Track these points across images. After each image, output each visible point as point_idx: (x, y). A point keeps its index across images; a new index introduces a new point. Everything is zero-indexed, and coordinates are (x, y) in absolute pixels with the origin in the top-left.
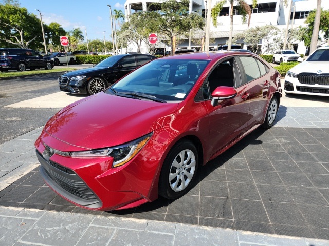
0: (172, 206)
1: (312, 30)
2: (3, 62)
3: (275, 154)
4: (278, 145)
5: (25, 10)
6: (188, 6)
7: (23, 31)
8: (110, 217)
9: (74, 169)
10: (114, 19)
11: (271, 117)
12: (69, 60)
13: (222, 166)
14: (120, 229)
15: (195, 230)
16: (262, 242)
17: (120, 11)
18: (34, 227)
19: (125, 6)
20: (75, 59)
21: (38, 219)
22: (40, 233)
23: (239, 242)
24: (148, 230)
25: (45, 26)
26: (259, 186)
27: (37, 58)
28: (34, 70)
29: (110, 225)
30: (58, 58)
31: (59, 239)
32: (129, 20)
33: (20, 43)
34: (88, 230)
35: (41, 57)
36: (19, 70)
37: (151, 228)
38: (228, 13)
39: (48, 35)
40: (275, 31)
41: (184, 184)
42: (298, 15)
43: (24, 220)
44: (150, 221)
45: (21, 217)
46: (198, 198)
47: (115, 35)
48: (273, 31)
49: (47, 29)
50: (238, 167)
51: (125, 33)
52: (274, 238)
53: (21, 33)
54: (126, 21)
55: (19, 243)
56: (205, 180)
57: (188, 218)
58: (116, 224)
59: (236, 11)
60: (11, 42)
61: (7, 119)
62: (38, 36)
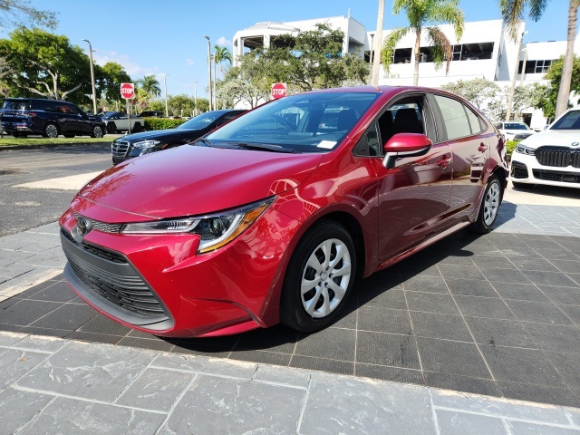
0: (305, 343)
1: (558, 91)
2: (20, 120)
3: (498, 272)
4: (502, 260)
5: (66, 40)
6: (341, 41)
7: (58, 74)
8: (186, 356)
9: (126, 253)
10: (213, 61)
11: (489, 212)
12: (133, 126)
13: (398, 286)
14: (205, 376)
15: (348, 384)
16: (479, 410)
17: (225, 49)
18: (43, 364)
19: (234, 40)
20: (143, 124)
21: (52, 353)
22: (54, 374)
23: (434, 407)
24: (257, 378)
25: (97, 69)
26: (471, 321)
27: (79, 118)
28: (73, 137)
29: (185, 368)
30: (115, 121)
31: (89, 386)
32: (240, 64)
33: (52, 93)
34: (145, 374)
35: (85, 117)
36: (45, 136)
37: (263, 376)
38: (409, 59)
39: (101, 84)
40: (490, 89)
41: (328, 307)
42: (531, 67)
43: (27, 353)
44: (262, 365)
45: (21, 349)
46: (354, 332)
47: (214, 89)
48: (487, 90)
49: (99, 73)
50: (429, 289)
51: (232, 84)
52: (501, 403)
53: (55, 78)
54: (234, 65)
55: (12, 389)
56: (367, 307)
57: (333, 363)
58: (196, 366)
59: (424, 56)
60: (36, 91)
61: (17, 204)
62: (83, 85)
